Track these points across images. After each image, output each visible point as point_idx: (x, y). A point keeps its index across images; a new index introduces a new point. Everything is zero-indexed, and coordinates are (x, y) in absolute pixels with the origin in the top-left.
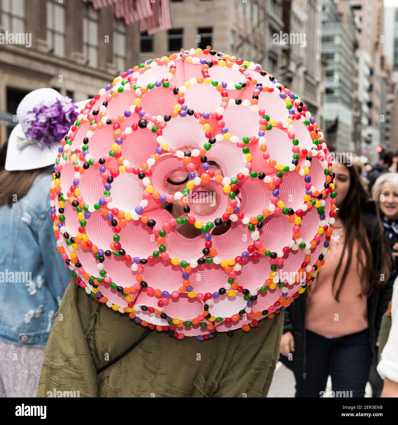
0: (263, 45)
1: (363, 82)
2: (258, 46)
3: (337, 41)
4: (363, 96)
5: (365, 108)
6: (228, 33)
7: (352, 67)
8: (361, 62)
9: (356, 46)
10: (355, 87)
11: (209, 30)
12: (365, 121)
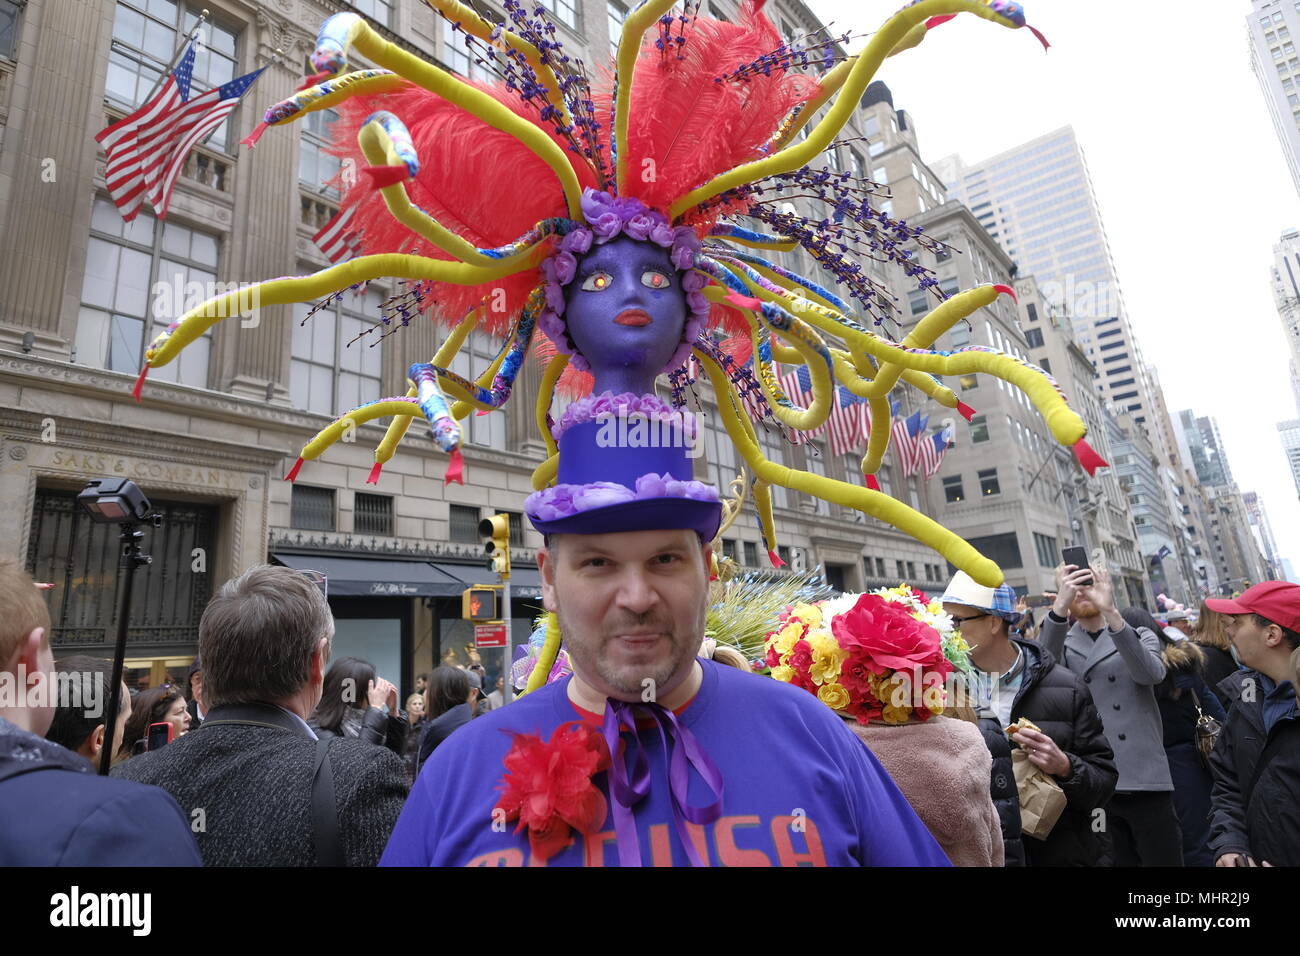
0: (1054, 479)
1: (1175, 505)
2: (1051, 481)
3: (1132, 461)
4: (1181, 521)
5: (1187, 535)
6: (1017, 472)
7: (1157, 487)
8: (1166, 481)
9: (1155, 463)
10: (1167, 511)
11: (993, 472)
12: (1192, 552)
